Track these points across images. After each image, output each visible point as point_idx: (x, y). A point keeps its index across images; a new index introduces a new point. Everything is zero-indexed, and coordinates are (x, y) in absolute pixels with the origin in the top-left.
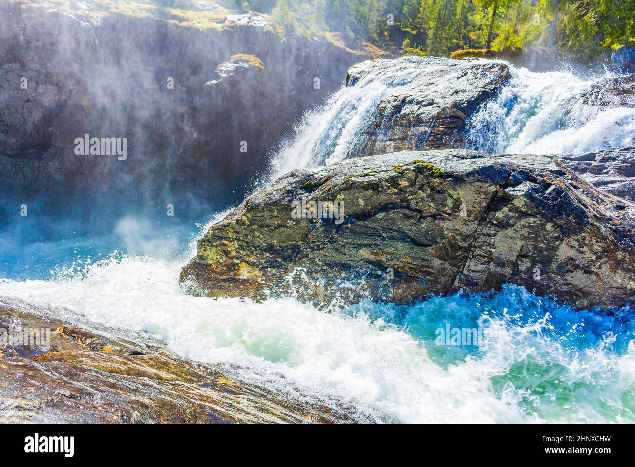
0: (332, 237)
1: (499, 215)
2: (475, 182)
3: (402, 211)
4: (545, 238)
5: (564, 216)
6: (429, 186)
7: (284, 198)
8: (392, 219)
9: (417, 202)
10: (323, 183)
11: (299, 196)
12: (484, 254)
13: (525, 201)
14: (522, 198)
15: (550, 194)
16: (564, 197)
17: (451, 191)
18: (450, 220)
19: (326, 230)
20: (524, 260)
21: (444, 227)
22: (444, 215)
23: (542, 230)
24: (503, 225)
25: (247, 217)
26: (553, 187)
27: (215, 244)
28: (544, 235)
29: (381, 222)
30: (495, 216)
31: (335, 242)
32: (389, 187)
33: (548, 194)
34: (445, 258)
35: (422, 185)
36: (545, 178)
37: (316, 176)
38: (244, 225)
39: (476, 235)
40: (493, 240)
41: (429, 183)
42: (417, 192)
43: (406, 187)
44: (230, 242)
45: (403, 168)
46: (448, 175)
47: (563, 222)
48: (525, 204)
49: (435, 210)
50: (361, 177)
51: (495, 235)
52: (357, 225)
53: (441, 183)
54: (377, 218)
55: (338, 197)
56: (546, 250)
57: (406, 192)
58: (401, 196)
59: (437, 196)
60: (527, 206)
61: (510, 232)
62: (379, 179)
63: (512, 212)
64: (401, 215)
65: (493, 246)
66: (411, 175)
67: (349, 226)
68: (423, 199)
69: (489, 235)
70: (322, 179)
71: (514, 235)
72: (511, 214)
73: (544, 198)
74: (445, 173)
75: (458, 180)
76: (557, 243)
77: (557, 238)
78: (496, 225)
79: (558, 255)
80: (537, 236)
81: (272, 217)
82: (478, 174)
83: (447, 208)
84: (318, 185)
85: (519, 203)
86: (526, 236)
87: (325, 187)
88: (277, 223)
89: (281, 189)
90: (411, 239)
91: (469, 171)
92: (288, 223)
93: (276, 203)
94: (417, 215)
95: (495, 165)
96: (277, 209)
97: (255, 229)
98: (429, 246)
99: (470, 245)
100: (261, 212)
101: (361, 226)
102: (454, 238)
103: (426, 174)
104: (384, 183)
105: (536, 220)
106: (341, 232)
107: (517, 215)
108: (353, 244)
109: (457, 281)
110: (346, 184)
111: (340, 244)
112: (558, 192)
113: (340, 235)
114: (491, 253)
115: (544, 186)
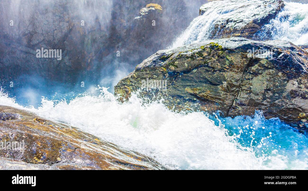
0: (173, 83)
1: (253, 68)
2: (240, 52)
3: (205, 68)
4: (278, 80)
5: (289, 68)
6: (217, 55)
7: (152, 64)
8: (200, 72)
9: (212, 64)
10: (170, 57)
11: (159, 63)
12: (247, 89)
13: (267, 61)
14: (265, 59)
15: (281, 57)
16: (289, 59)
17: (228, 57)
18: (228, 72)
19: (170, 79)
20: (269, 92)
21: (225, 75)
22: (225, 69)
23: (277, 76)
24: (256, 74)
25: (136, 74)
26: (283, 54)
27: (122, 88)
28: (278, 79)
29: (195, 74)
30: (251, 69)
31: (174, 84)
32: (198, 57)
33: (280, 57)
34: (227, 91)
35: (214, 55)
36: (279, 50)
37: (167, 54)
38: (134, 78)
39: (242, 79)
40: (251, 82)
41: (217, 53)
42: (211, 58)
43: (206, 56)
44: (128, 86)
45: (205, 47)
46: (226, 49)
47: (288, 72)
48: (267, 63)
49: (220, 67)
50: (186, 52)
51: (252, 79)
52: (184, 76)
53: (222, 53)
54: (193, 72)
55: (175, 63)
56: (280, 86)
57: (207, 59)
58: (204, 60)
59: (221, 60)
60: (268, 63)
61: (260, 77)
62: (194, 53)
63: (260, 67)
64: (204, 70)
65: (251, 84)
66: (208, 50)
67: (180, 76)
68: (214, 61)
69: (249, 79)
70: (169, 55)
71: (262, 79)
72: (260, 68)
73: (277, 59)
74: (224, 48)
75: (231, 51)
76: (285, 83)
77: (285, 80)
78: (252, 74)
79: (286, 89)
80: (275, 79)
81: (147, 74)
82: (241, 48)
83: (226, 66)
84: (167, 58)
85: (263, 62)
86: (269, 79)
87: (170, 58)
88: (149, 77)
89: (151, 60)
90: (210, 82)
91: (237, 47)
92: (154, 77)
93: (148, 67)
94: (212, 70)
95: (251, 44)
96: (149, 70)
97: (139, 80)
98: (219, 85)
99: (240, 85)
100: (141, 72)
101: (186, 76)
102: (231, 81)
103: (215, 49)
104: (196, 54)
105: (273, 70)
106: (177, 79)
107: (263, 68)
108: (182, 85)
109: (234, 103)
110: (179, 56)
111: (176, 85)
112: (285, 56)
113: (176, 81)
114: (250, 88)
115: (278, 54)
